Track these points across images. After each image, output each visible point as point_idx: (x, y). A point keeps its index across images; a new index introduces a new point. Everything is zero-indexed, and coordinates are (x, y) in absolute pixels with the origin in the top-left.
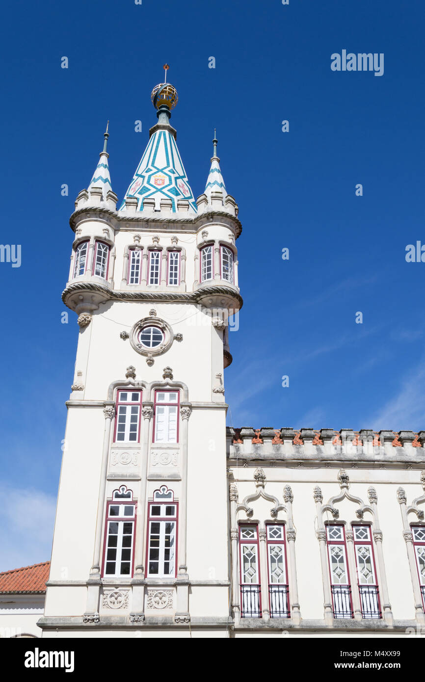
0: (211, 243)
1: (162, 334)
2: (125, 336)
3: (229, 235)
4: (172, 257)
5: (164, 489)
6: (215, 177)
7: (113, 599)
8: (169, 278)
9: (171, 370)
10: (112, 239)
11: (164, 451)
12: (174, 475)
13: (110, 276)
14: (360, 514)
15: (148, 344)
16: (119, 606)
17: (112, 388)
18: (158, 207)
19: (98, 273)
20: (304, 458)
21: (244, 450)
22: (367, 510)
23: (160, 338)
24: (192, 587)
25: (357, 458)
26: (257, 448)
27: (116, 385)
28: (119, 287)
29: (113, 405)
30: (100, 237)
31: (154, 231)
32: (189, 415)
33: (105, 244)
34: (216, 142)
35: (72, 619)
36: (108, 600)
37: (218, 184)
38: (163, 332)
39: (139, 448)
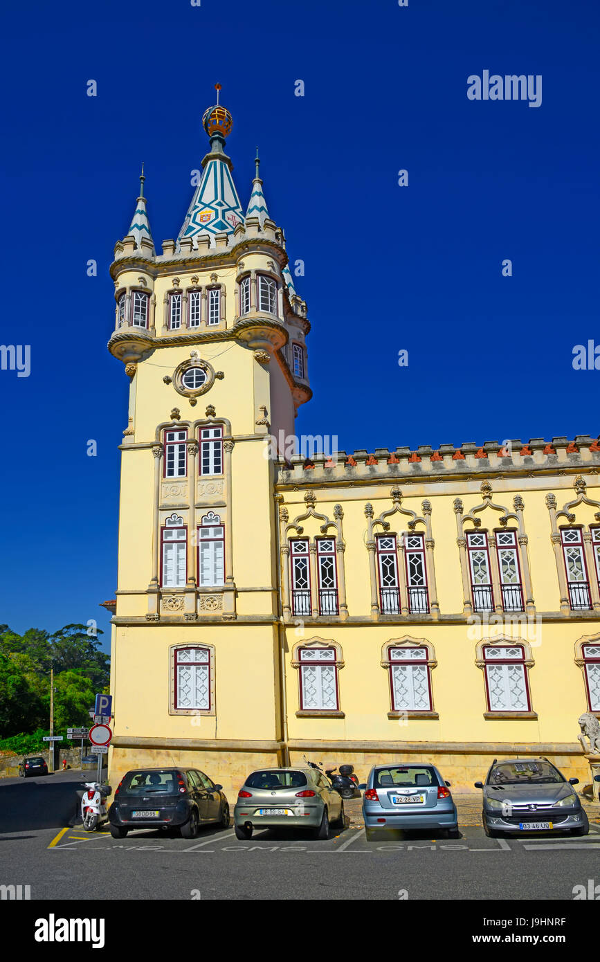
0: (248, 274)
1: (205, 374)
2: (167, 381)
3: (268, 263)
4: (212, 296)
5: (211, 515)
6: (257, 201)
7: (172, 603)
8: (210, 318)
9: (214, 408)
10: (149, 286)
11: (210, 482)
12: (220, 502)
13: (151, 323)
14: (412, 525)
15: (191, 386)
16: (177, 608)
17: (158, 430)
18: (196, 246)
19: (137, 323)
20: (355, 478)
21: (295, 476)
22: (420, 521)
23: (203, 378)
24: (239, 594)
25: (411, 474)
26: (308, 473)
27: (161, 427)
28: (160, 333)
29: (161, 445)
30: (135, 287)
31: (192, 272)
32: (232, 448)
33: (144, 293)
34: (258, 161)
35: (138, 618)
36: (167, 604)
37: (257, 209)
38: (205, 372)
39: (187, 481)
